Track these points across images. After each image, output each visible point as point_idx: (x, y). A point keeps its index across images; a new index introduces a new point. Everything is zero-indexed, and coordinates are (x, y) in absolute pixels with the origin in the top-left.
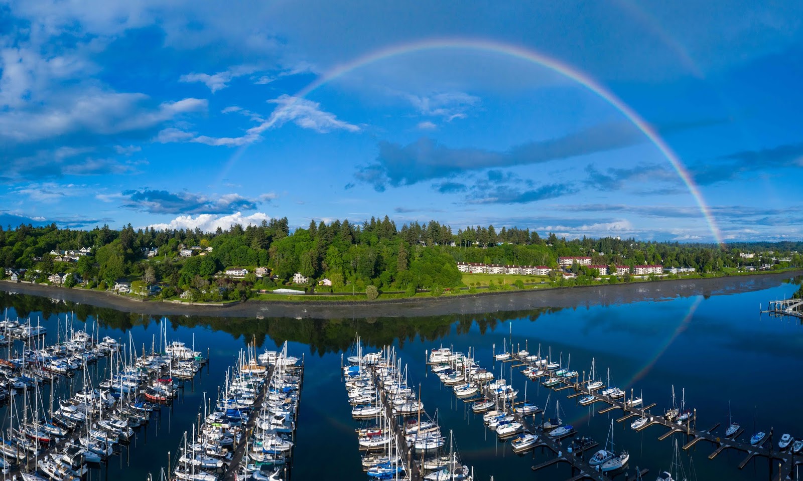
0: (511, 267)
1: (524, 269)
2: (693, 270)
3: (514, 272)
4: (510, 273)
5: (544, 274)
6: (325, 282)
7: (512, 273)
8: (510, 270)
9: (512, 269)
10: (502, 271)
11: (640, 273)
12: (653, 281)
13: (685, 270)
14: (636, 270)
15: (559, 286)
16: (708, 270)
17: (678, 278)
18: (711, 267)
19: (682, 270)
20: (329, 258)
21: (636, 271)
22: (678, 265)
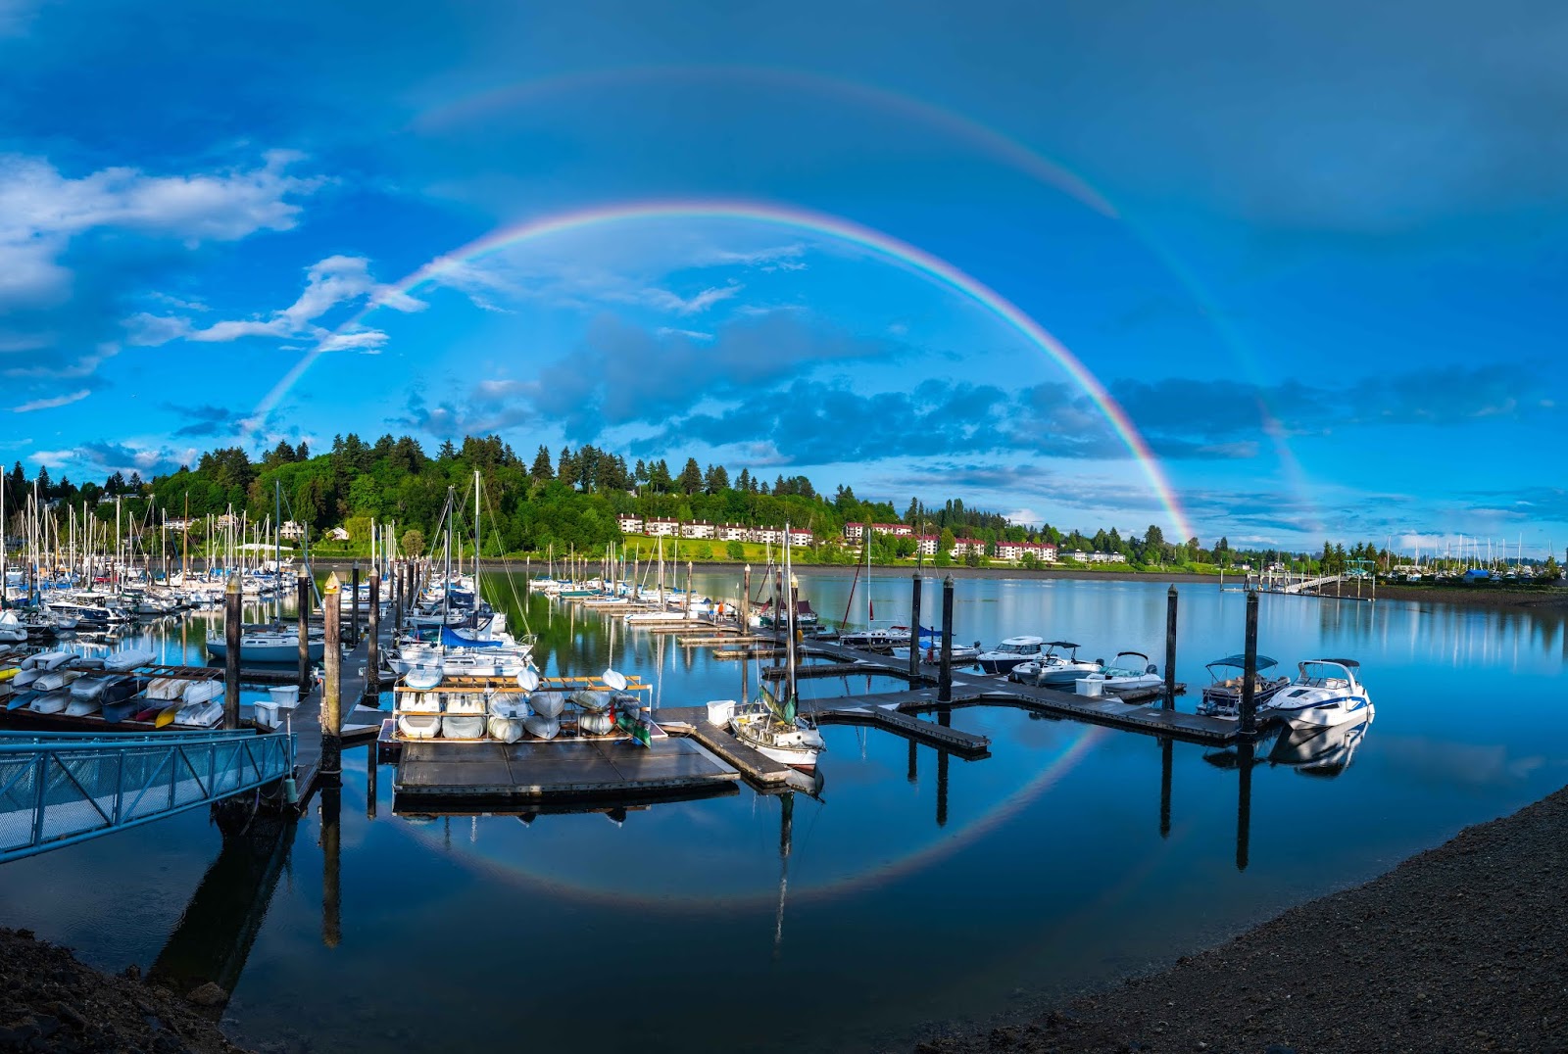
0: (732, 526)
1: (759, 533)
2: (1121, 558)
3: (738, 537)
4: (730, 538)
5: (800, 545)
6: (336, 533)
7: (734, 538)
8: (729, 533)
9: (734, 530)
10: (712, 533)
11: (1007, 557)
12: (1029, 568)
13: (1103, 557)
14: (998, 550)
15: (823, 562)
16: (1151, 561)
17: (1084, 569)
18: (1158, 554)
19: (1096, 557)
20: (353, 494)
21: (999, 553)
22: (1092, 549)
